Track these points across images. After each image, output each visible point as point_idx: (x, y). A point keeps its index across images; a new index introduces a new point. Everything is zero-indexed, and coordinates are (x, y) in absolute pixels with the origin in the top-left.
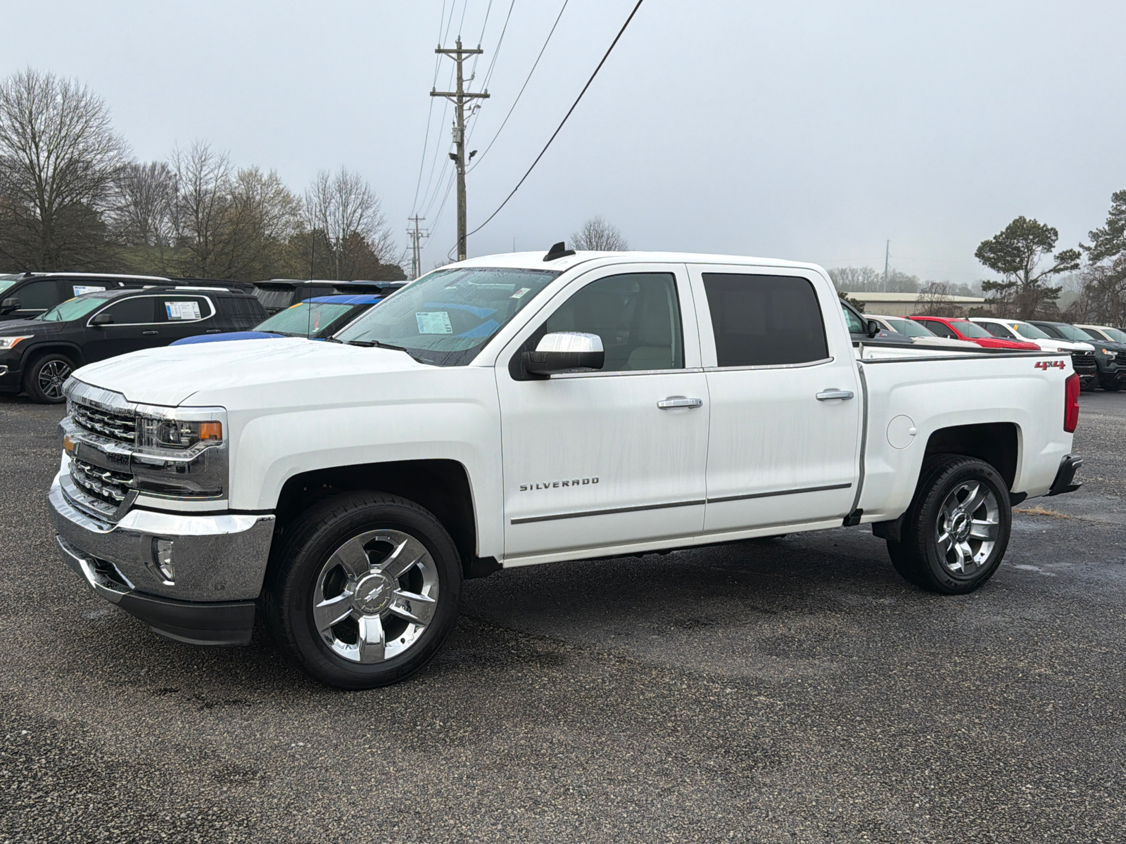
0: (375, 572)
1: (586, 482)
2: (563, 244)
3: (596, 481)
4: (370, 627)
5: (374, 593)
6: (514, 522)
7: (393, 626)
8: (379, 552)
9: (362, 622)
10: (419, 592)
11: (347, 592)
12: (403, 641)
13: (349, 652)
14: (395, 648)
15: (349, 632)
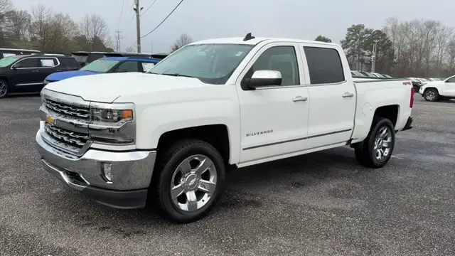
0: (193, 173)
1: (269, 132)
2: (250, 34)
3: (272, 131)
4: (191, 196)
5: (192, 182)
6: (244, 149)
7: (199, 194)
8: (194, 164)
9: (188, 194)
10: (209, 180)
11: (182, 182)
12: (203, 201)
13: (184, 207)
14: (200, 204)
15: (183, 199)
